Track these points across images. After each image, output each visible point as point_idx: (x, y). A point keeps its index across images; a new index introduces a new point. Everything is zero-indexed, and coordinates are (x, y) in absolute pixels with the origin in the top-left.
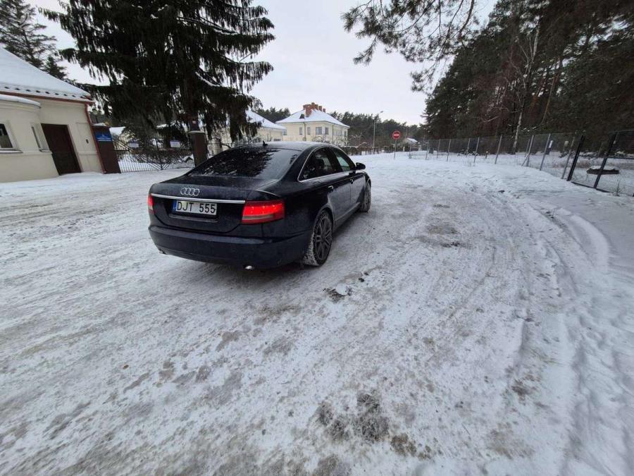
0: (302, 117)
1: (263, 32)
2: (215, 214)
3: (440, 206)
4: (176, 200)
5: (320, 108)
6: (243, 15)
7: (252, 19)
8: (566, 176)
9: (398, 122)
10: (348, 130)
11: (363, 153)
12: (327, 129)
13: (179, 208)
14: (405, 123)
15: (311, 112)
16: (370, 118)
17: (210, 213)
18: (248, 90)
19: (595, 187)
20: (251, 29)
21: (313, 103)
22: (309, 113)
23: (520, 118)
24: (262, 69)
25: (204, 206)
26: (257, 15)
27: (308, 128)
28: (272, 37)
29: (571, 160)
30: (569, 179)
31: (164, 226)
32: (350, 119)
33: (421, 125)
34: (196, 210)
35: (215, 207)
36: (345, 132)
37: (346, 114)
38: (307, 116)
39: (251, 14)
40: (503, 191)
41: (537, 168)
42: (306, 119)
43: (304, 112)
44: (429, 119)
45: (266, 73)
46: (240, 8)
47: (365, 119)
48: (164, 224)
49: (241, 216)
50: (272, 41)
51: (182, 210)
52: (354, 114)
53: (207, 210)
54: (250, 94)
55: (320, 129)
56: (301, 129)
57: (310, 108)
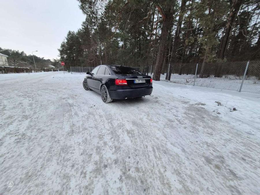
2: (145, 82)
13: (136, 82)
23: (101, 61)
34: (141, 82)
48: (131, 87)
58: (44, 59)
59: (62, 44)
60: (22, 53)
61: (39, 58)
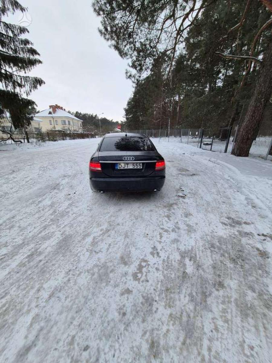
0: (50, 113)
1: (31, 57)
2: (141, 168)
3: (170, 161)
4: (117, 163)
5: (62, 108)
6: (14, 42)
7: (21, 46)
8: (199, 146)
9: (108, 119)
10: (82, 123)
11: (97, 137)
12: (69, 122)
13: (120, 167)
14: (112, 120)
15: (56, 110)
16: (92, 116)
17: (139, 168)
18: (27, 95)
19: (211, 150)
20: (21, 53)
21: (56, 105)
22: (54, 111)
23: (169, 121)
24: (37, 82)
25: (135, 165)
26: (25, 45)
27: (56, 121)
28: (40, 62)
29: (200, 139)
30: (200, 147)
31: (108, 177)
32: (79, 116)
33: (121, 122)
34: (131, 167)
35: (141, 165)
36: (81, 124)
37: (77, 113)
38: (54, 113)
39: (20, 43)
40: (184, 154)
41: (186, 143)
42: (53, 115)
43: (51, 110)
44: (127, 118)
45: (40, 85)
46: (11, 37)
47: (89, 116)
48: (108, 176)
49: (155, 167)
50: (40, 64)
51: (122, 168)
52: (82, 113)
53: (137, 166)
54: (29, 98)
55: (65, 122)
56: (50, 121)
57: (55, 108)
58: (113, 121)
59: (129, 101)
60: (96, 116)
61: (109, 120)
